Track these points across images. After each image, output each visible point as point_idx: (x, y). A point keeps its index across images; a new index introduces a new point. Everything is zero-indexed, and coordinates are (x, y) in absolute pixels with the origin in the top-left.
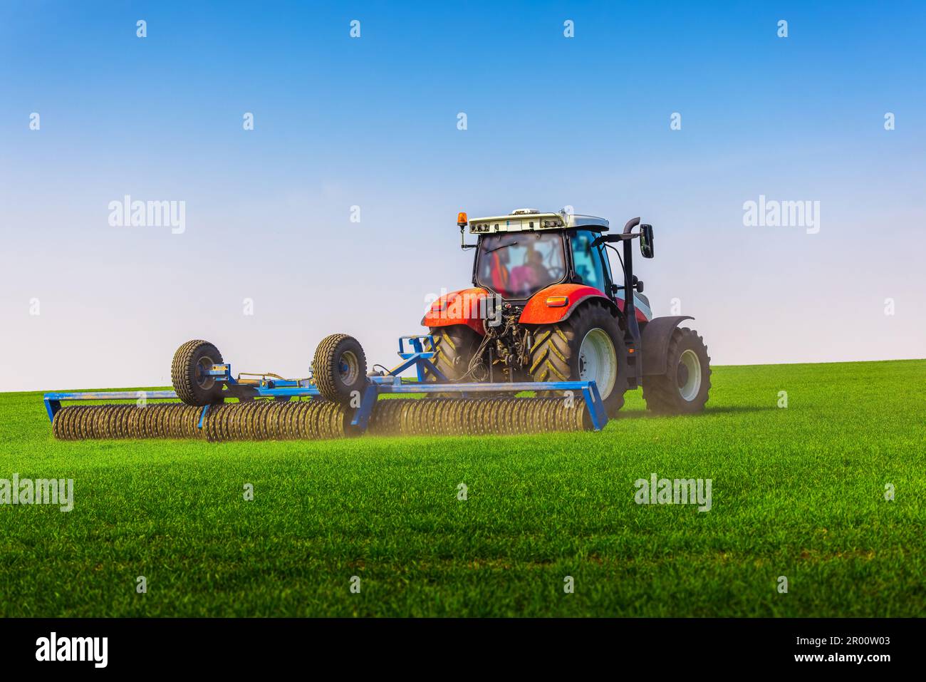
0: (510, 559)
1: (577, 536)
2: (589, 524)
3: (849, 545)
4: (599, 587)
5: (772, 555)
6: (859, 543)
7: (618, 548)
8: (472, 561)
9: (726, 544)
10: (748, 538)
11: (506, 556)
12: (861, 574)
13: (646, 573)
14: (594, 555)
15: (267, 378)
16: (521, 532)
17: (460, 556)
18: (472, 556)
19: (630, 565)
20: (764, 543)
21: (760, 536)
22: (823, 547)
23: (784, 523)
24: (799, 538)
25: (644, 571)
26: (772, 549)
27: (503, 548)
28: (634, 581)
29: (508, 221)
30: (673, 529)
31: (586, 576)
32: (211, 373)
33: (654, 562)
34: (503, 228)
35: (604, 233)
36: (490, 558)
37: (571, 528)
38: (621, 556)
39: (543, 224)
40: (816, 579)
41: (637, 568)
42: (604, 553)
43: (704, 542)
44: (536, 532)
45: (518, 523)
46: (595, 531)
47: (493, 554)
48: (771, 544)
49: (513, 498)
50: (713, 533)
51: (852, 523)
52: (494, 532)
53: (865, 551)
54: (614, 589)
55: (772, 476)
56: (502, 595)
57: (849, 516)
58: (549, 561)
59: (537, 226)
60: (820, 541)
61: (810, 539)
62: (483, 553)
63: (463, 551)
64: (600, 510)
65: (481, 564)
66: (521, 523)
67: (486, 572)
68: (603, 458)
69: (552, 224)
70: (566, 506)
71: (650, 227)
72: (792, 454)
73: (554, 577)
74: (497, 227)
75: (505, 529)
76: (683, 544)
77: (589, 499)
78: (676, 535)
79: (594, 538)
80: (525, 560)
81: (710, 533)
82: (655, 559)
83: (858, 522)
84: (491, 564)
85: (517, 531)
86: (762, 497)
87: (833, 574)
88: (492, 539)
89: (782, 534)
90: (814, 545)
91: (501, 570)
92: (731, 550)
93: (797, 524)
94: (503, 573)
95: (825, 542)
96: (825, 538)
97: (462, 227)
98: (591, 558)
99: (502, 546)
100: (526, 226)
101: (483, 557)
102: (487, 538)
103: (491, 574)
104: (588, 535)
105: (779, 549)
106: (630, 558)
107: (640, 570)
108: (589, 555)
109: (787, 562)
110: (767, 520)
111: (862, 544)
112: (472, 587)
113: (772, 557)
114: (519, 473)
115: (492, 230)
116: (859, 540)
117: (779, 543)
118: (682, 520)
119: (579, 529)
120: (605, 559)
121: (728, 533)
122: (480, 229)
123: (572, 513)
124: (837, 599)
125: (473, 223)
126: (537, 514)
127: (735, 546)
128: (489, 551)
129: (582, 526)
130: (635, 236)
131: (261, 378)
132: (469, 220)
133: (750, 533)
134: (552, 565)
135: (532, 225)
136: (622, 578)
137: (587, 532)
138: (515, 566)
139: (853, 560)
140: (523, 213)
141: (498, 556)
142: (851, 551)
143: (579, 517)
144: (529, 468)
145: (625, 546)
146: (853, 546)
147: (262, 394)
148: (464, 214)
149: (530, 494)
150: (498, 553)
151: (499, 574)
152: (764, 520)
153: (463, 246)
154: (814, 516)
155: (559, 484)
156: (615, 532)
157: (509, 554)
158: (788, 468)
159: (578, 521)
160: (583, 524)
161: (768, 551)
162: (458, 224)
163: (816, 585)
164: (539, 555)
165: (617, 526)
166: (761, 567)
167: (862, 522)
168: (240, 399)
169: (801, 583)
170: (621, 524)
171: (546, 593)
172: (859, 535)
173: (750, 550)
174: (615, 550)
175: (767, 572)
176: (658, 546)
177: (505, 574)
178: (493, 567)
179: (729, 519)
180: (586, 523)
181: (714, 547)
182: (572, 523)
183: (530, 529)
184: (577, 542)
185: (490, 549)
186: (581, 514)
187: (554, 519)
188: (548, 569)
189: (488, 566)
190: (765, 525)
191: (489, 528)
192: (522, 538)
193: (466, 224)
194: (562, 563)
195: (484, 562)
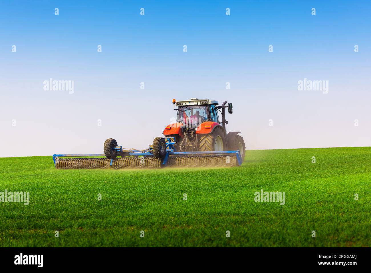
0: (46, 229)
1: (73, 220)
2: (78, 215)
3: (182, 223)
4: (82, 240)
5: (152, 227)
6: (186, 223)
7: (90, 225)
8: (31, 230)
9: (133, 223)
10: (142, 221)
11: (45, 228)
12: (187, 234)
13: (101, 234)
14: (80, 227)
15: (132, 150)
16: (50, 218)
17: (26, 228)
18: (31, 228)
19: (94, 231)
20: (148, 223)
21: (147, 220)
22: (172, 224)
23: (157, 214)
24: (162, 221)
25: (100, 234)
26: (152, 225)
27: (43, 225)
28: (96, 237)
29: (189, 102)
30: (112, 217)
31: (77, 235)
32: (116, 149)
33: (104, 230)
34: (188, 104)
35: (217, 106)
36: (38, 229)
37: (71, 216)
38: (91, 228)
39: (202, 103)
40: (169, 236)
41: (97, 232)
42: (84, 227)
43: (124, 222)
44: (57, 218)
45: (50, 215)
46: (81, 218)
47: (39, 227)
48: (151, 223)
49: (48, 205)
50: (128, 219)
51: (183, 215)
52: (40, 218)
53: (189, 226)
54: (88, 241)
55: (152, 196)
56: (43, 243)
57: (182, 212)
58: (62, 230)
59: (199, 104)
60: (171, 222)
61: (167, 221)
62: (35, 227)
63: (27, 226)
64: (83, 210)
65: (34, 231)
66: (51, 215)
67: (36, 234)
68: (84, 189)
69: (204, 103)
70: (69, 208)
71: (232, 104)
72: (160, 188)
73: (64, 236)
74: (186, 104)
75: (44, 217)
76: (116, 223)
77: (78, 205)
78: (113, 219)
79: (80, 220)
80: (52, 230)
81: (127, 219)
82: (104, 229)
83: (186, 214)
84: (38, 231)
85: (49, 218)
86: (148, 205)
87: (176, 234)
88: (39, 221)
89: (155, 219)
90: (168, 223)
91: (42, 233)
92: (135, 225)
93: (162, 215)
94: (43, 234)
95: (173, 222)
96: (173, 220)
97: (174, 104)
98: (79, 229)
99: (43, 224)
100: (196, 103)
101: (35, 228)
102: (37, 221)
103: (38, 235)
104: (78, 220)
105: (155, 225)
106: (94, 228)
107: (99, 233)
108: (78, 228)
109: (157, 230)
110: (150, 214)
111: (187, 223)
112: (30, 240)
113: (152, 228)
114: (50, 195)
115: (184, 104)
116: (186, 221)
117: (155, 222)
118: (116, 214)
119: (74, 217)
120: (84, 229)
121: (134, 219)
122: (180, 104)
123: (71, 211)
124: (178, 244)
125: (177, 102)
126: (57, 212)
127: (137, 224)
128: (38, 226)
129: (75, 216)
130: (226, 107)
131: (130, 150)
132: (176, 101)
133: (143, 218)
134: (63, 231)
135: (198, 103)
136: (91, 236)
137: (78, 218)
138: (48, 232)
139: (184, 229)
140: (194, 99)
141: (41, 228)
142: (183, 226)
143: (74, 212)
144: (54, 193)
145: (93, 224)
146: (184, 223)
147: (130, 155)
148: (175, 100)
149: (54, 203)
150: (41, 227)
151: (42, 235)
152: (149, 213)
153: (174, 110)
154: (169, 212)
155: (66, 200)
156: (88, 218)
157: (46, 227)
158: (158, 193)
159: (74, 214)
160: (76, 215)
161: (150, 226)
162: (173, 103)
163: (169, 239)
164: (58, 228)
165: (89, 216)
166: (147, 232)
167: (187, 214)
168: (122, 157)
169: (163, 238)
170: (91, 215)
171: (60, 242)
172: (186, 220)
173: (143, 225)
174: (88, 225)
175: (149, 234)
176: (106, 224)
177: (44, 235)
178: (39, 232)
179: (135, 213)
180: (77, 215)
181: (128, 224)
182: (71, 215)
183: (54, 217)
184: (73, 222)
185: (38, 225)
186: (75, 211)
187: (64, 213)
188: (61, 233)
189: (37, 232)
190: (149, 215)
191: (37, 217)
192: (51, 221)
193: (175, 103)
194: (67, 231)
195: (36, 230)
